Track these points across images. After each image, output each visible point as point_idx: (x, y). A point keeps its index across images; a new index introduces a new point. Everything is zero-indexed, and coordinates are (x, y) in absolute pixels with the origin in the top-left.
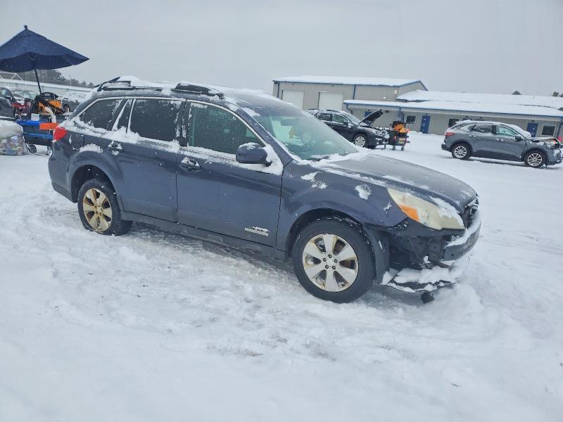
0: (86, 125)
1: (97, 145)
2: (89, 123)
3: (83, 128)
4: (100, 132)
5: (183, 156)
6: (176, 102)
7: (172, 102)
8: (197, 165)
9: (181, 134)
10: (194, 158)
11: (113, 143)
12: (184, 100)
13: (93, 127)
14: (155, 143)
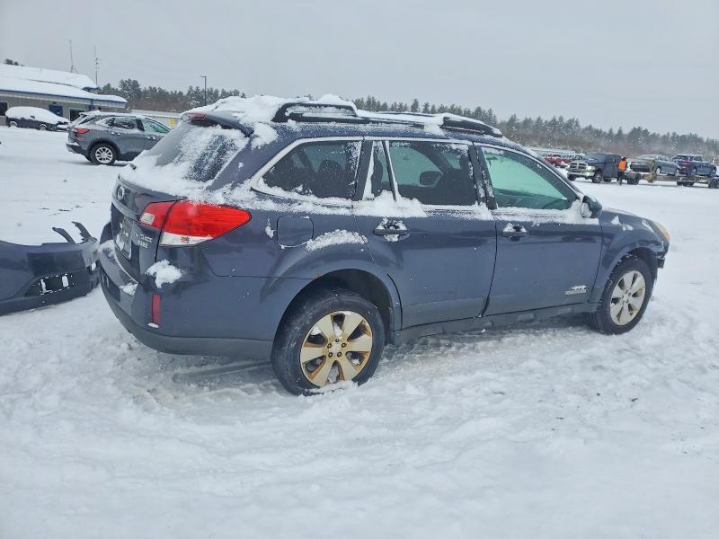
0: (294, 195)
1: (348, 231)
2: (300, 189)
3: (290, 202)
4: (338, 206)
5: (505, 223)
6: (461, 147)
7: (454, 147)
8: (524, 230)
9: (486, 193)
10: (519, 222)
11: (386, 221)
12: (471, 143)
13: (313, 198)
14: (453, 211)
